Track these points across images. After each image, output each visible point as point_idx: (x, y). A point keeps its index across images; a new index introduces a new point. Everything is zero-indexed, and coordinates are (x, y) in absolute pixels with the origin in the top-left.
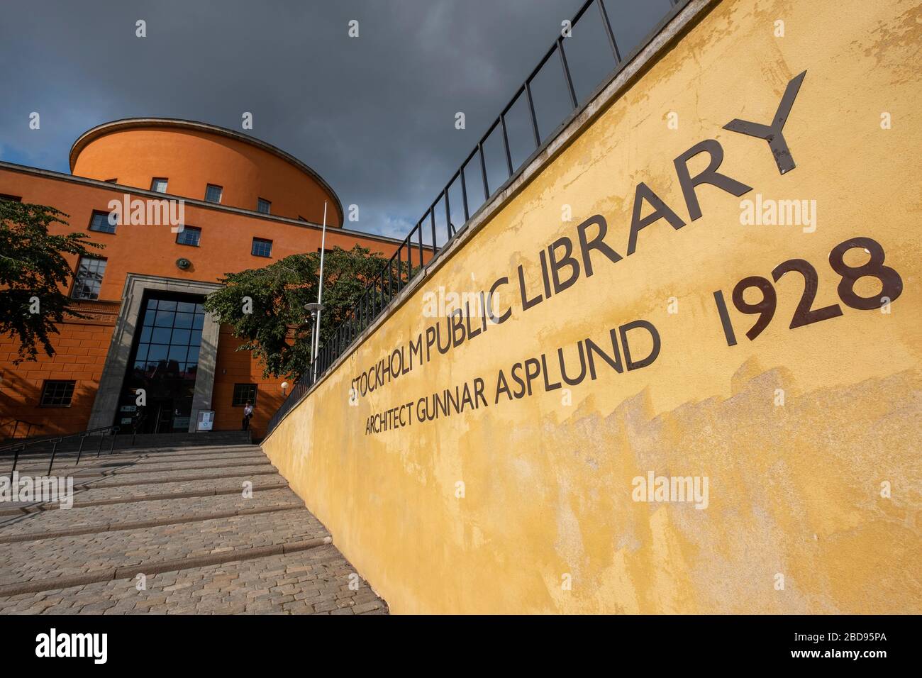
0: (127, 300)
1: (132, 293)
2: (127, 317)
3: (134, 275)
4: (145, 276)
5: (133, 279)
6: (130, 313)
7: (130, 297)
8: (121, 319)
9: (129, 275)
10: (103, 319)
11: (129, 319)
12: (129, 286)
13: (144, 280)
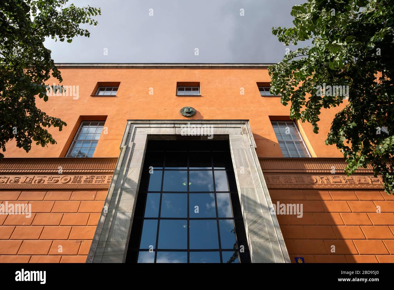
0: (127, 148)
1: (133, 140)
2: (127, 171)
3: (135, 122)
4: (148, 122)
5: (135, 126)
6: (131, 166)
7: (130, 145)
8: (119, 174)
9: (129, 122)
10: (96, 181)
11: (129, 173)
12: (129, 133)
13: (148, 126)
